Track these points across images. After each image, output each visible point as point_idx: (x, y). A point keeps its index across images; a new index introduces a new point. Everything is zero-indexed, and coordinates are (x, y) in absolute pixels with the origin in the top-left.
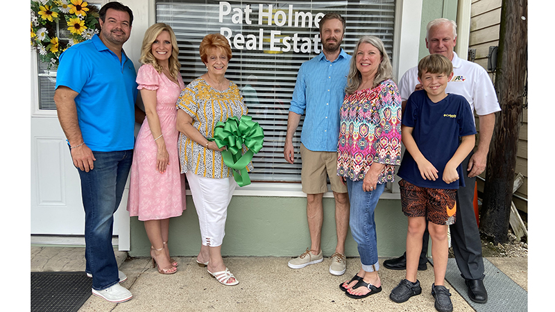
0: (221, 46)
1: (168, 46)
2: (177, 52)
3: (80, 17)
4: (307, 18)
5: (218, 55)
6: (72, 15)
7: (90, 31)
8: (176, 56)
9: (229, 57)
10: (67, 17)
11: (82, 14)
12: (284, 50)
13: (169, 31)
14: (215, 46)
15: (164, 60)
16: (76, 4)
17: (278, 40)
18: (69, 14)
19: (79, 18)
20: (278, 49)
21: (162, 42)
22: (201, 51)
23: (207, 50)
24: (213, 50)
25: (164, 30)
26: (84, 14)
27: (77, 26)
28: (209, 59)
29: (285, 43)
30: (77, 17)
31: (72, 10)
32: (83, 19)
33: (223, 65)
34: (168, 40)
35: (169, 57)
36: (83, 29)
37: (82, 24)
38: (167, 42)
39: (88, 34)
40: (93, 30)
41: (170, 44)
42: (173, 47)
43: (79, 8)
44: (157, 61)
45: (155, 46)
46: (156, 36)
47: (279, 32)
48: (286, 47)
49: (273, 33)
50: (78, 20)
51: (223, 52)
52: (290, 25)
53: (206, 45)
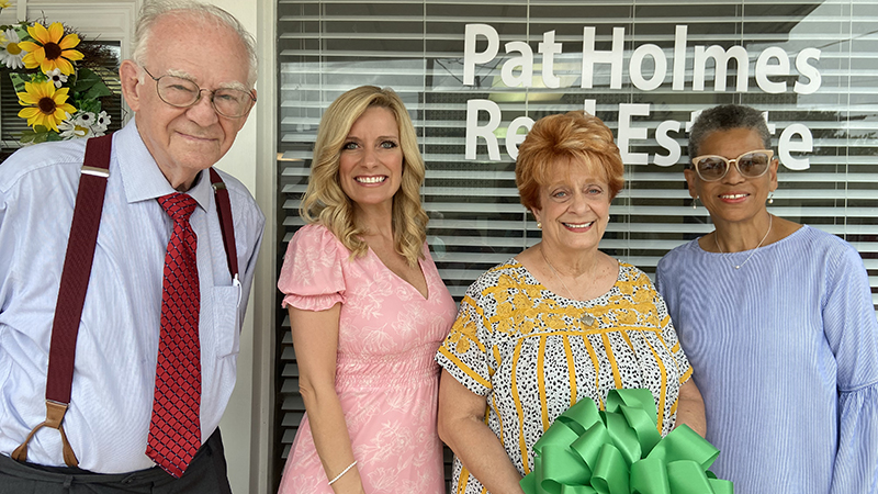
0: (589, 151)
1: (391, 158)
2: (418, 178)
3: (56, 78)
4: (732, 64)
5: (578, 182)
6: (31, 71)
7: (86, 117)
8: (412, 191)
9: (614, 187)
10: (16, 79)
11: (63, 68)
12: (659, 160)
13: (391, 106)
14: (567, 154)
15: (378, 206)
16: (44, 40)
17: (641, 133)
18: (23, 71)
19: (51, 82)
20: (643, 159)
21: (370, 144)
22: (519, 173)
23: (541, 168)
24: (561, 165)
25: (373, 103)
26: (68, 70)
27: (47, 105)
28: (544, 198)
29: (662, 139)
30: (44, 77)
31: (32, 56)
32: (64, 85)
33: (591, 217)
34: (391, 134)
35: (393, 190)
36: (64, 113)
37: (61, 97)
38: (388, 144)
39: (78, 128)
40: (92, 115)
41: (397, 152)
42: (404, 161)
43: (53, 51)
44: (354, 208)
45: (351, 158)
46: (349, 122)
47: (644, 109)
48: (665, 152)
49: (626, 110)
50: (48, 88)
51: (595, 172)
52: (678, 86)
53: (535, 152)
